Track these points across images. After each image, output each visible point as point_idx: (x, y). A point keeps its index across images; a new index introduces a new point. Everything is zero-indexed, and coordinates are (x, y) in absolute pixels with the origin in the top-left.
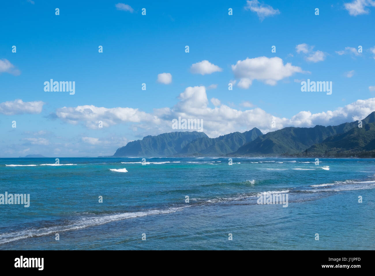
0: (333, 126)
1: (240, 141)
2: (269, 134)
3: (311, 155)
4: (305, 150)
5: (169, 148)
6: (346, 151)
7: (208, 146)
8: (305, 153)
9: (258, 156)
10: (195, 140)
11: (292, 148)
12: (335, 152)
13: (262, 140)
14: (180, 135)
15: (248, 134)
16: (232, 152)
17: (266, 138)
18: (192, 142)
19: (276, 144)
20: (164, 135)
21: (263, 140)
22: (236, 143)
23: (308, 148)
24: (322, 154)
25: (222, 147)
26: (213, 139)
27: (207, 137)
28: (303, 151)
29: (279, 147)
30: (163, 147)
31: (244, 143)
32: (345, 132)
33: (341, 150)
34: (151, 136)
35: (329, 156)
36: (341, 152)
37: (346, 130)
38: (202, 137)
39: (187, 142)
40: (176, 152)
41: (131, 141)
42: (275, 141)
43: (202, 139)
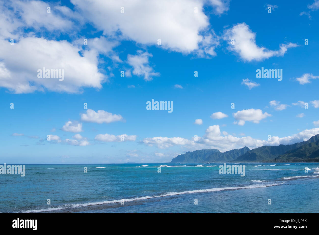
0: (290, 145)
1: (238, 154)
2: (253, 150)
3: (278, 161)
4: (275, 158)
5: (199, 158)
6: (298, 159)
7: (220, 157)
8: (275, 160)
9: (248, 162)
10: (214, 154)
11: (267, 157)
12: (292, 159)
13: (249, 153)
14: (205, 151)
15: (242, 150)
16: (234, 160)
17: (252, 152)
18: (211, 155)
19: (258, 155)
20: (196, 152)
21: (251, 153)
22: (235, 155)
23: (276, 157)
24: (285, 160)
25: (228, 157)
26: (223, 153)
27: (220, 152)
28: (274, 159)
29: (260, 157)
30: (196, 157)
31: (240, 155)
32: (297, 148)
33: (296, 158)
34: (190, 152)
35: (289, 161)
36: (296, 159)
37: (298, 147)
38: (217, 152)
39: (209, 155)
40: (203, 160)
41: (180, 155)
42: (257, 153)
43: (217, 153)
